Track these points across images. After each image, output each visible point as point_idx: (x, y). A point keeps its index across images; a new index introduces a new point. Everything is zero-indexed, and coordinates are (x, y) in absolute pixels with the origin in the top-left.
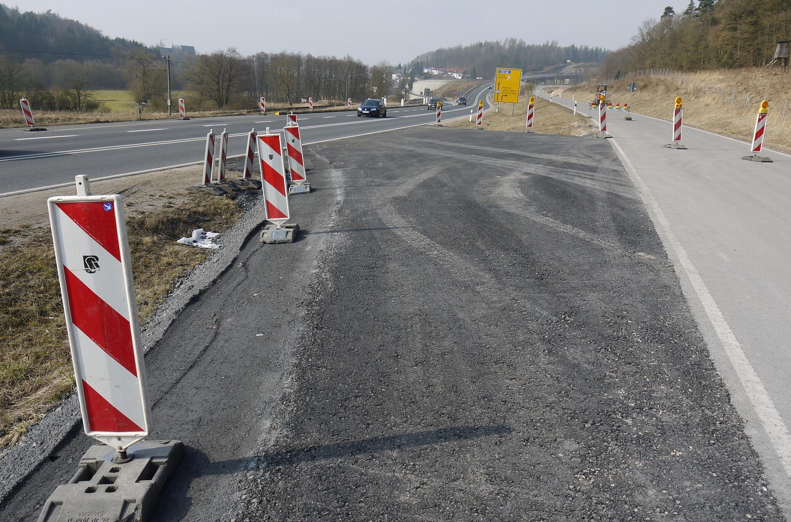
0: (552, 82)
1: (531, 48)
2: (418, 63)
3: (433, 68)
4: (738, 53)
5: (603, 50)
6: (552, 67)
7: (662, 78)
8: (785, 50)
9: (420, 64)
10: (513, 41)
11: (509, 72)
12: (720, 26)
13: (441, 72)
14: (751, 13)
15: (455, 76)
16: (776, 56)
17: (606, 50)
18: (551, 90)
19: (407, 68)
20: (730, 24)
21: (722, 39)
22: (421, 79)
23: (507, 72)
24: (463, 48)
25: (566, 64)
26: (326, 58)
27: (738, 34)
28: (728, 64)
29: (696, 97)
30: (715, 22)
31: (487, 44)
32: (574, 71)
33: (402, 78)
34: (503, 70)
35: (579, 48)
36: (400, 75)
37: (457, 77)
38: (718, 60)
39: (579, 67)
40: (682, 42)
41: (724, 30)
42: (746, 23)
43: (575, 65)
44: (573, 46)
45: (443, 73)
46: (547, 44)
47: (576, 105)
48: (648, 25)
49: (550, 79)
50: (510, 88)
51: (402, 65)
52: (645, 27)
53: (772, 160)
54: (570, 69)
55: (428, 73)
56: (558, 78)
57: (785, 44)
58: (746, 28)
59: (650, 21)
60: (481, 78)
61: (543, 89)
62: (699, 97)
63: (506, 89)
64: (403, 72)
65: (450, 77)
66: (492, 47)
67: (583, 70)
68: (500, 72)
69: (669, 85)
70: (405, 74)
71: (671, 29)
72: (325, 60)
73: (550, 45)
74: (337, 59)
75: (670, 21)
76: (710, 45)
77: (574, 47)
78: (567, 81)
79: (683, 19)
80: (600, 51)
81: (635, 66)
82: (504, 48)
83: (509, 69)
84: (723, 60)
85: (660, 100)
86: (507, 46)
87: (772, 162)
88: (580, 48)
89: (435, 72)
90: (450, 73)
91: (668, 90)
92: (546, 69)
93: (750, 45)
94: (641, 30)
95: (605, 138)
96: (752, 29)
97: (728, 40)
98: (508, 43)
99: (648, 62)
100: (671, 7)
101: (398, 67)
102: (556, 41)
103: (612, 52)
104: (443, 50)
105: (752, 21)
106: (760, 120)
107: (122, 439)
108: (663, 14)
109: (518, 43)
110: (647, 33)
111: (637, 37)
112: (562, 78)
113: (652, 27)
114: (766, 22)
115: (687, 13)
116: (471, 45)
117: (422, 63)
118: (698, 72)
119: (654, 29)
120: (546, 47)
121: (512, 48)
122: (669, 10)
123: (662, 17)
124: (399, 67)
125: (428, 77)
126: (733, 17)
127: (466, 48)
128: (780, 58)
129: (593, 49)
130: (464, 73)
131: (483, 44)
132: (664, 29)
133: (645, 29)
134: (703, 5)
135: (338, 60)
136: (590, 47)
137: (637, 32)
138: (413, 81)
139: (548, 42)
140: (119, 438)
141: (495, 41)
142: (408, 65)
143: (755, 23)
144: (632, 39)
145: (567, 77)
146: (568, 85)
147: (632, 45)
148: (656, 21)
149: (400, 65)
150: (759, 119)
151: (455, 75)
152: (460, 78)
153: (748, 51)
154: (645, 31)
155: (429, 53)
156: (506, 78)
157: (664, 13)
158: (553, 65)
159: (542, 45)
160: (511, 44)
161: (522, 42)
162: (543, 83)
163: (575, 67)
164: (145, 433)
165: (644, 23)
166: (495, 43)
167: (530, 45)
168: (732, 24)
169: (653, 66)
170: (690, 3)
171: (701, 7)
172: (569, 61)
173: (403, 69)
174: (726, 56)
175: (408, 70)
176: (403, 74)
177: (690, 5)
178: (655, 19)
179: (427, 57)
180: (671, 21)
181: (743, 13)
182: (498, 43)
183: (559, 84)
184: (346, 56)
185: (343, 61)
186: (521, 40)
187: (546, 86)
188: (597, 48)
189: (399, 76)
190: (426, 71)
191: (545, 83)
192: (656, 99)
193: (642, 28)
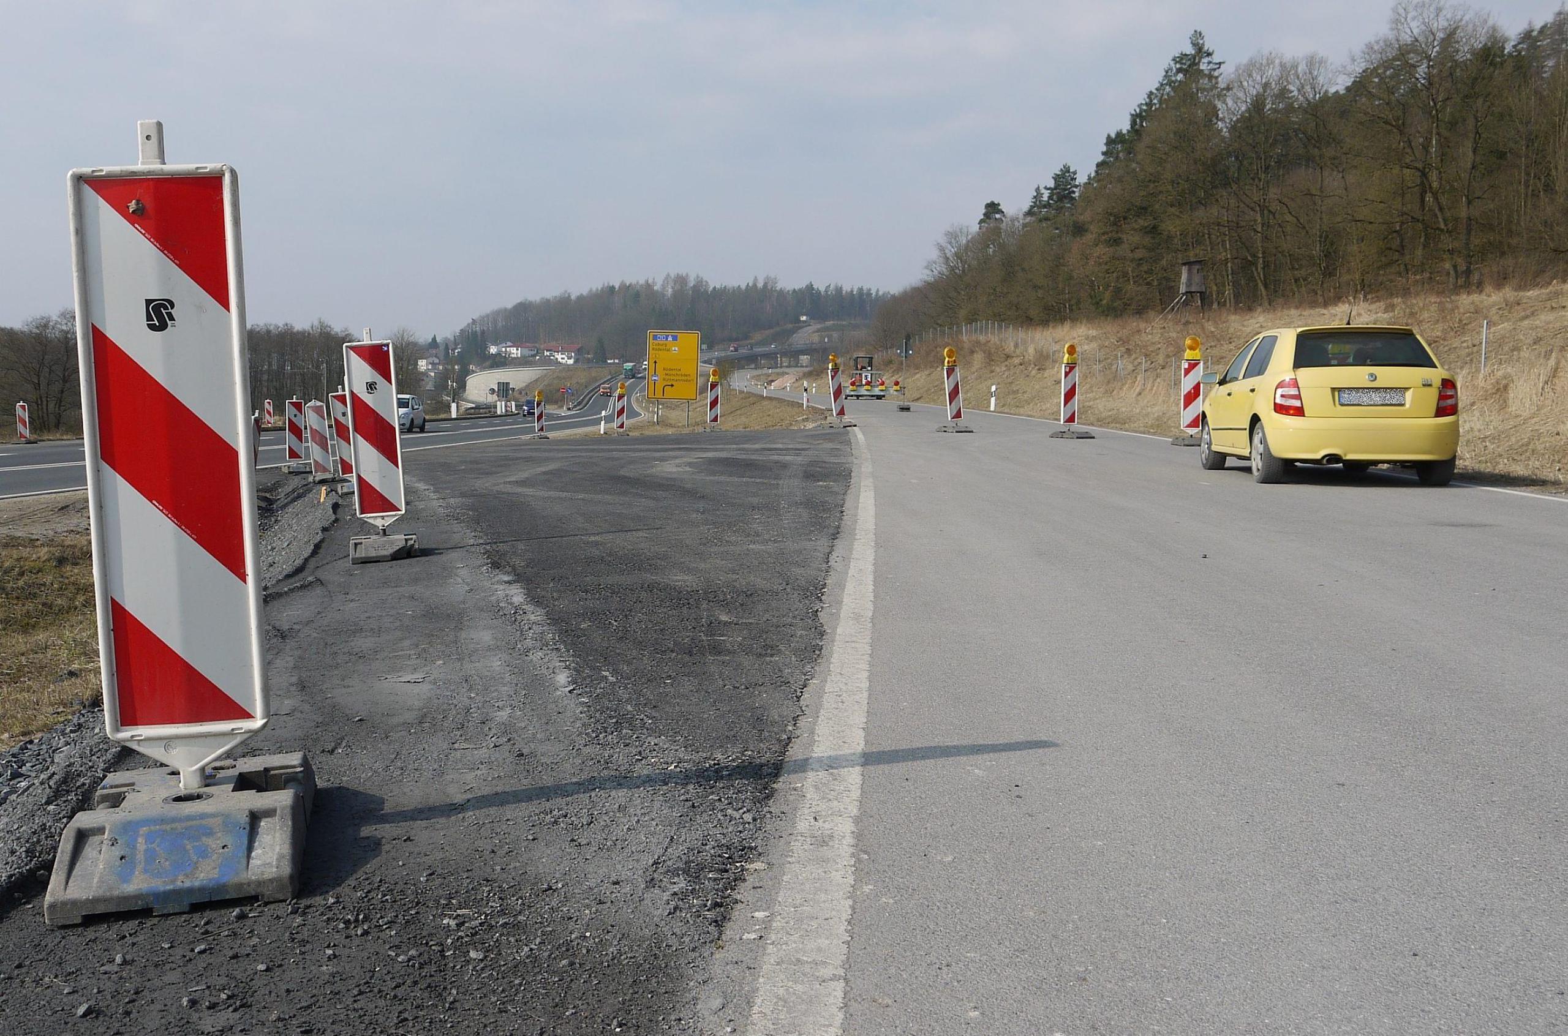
0: (772, 362)
1: (720, 294)
2: (474, 333)
3: (509, 344)
4: (1131, 287)
5: (873, 292)
6: (767, 332)
7: (982, 338)
8: (1197, 278)
9: (479, 334)
10: (681, 280)
11: (675, 338)
12: (1089, 237)
13: (527, 352)
14: (1143, 210)
15: (559, 360)
16: (1183, 289)
17: (881, 293)
18: (770, 379)
19: (451, 346)
20: (1107, 233)
21: (1095, 262)
22: (483, 369)
23: (670, 339)
24: (573, 297)
25: (798, 325)
26: (272, 328)
27: (1124, 250)
28: (1114, 309)
29: (1039, 369)
30: (1079, 230)
31: (625, 288)
32: (816, 338)
33: (441, 367)
34: (661, 333)
35: (822, 289)
36: (437, 361)
37: (564, 361)
38: (1094, 301)
39: (827, 329)
40: (1023, 269)
41: (1097, 245)
42: (1135, 230)
43: (819, 326)
44: (810, 287)
45: (533, 353)
46: (755, 285)
47: (806, 390)
48: (955, 239)
49: (766, 356)
50: (680, 370)
51: (438, 340)
52: (950, 243)
53: (1093, 435)
54: (808, 334)
55: (499, 354)
56: (784, 354)
57: (1196, 267)
58: (1136, 239)
59: (958, 230)
60: (617, 361)
61: (752, 378)
62: (1044, 369)
63: (671, 372)
64: (442, 355)
65: (547, 361)
66: (637, 295)
67: (835, 335)
68: (655, 337)
69: (993, 350)
70: (447, 359)
71: (1002, 247)
72: (269, 332)
73: (760, 285)
74: (295, 330)
75: (997, 231)
76: (1075, 275)
77: (813, 289)
78: (804, 359)
79: (1025, 225)
80: (869, 294)
81: (939, 322)
82: (664, 295)
83: (675, 332)
84: (1104, 302)
85: (977, 379)
86: (670, 291)
87: (1093, 438)
88: (826, 291)
89: (515, 352)
90: (548, 354)
91: (990, 358)
92: (758, 336)
93: (1149, 272)
94: (942, 249)
95: (845, 427)
96: (1147, 240)
97: (1106, 264)
98: (671, 284)
99: (962, 313)
100: (996, 202)
101: (430, 344)
102: (773, 277)
103: (893, 296)
104: (531, 303)
105: (1146, 224)
106: (1067, 374)
107: (385, 518)
108: (982, 217)
109: (692, 283)
110: (956, 254)
111: (935, 263)
112: (794, 355)
113: (964, 242)
114: (1171, 227)
115: (1029, 213)
116: (591, 290)
117: (483, 332)
118: (1051, 325)
119: (967, 247)
120: (752, 290)
121: (679, 295)
122: (992, 208)
123: (981, 222)
124: (434, 343)
125: (499, 362)
126: (1112, 219)
127: (580, 298)
128: (1191, 292)
129: (852, 291)
130: (579, 351)
131: (617, 287)
132: (988, 246)
133: (949, 246)
134: (1055, 197)
135: (298, 332)
136: (846, 288)
137: (934, 254)
138: (465, 373)
139: (756, 279)
140: (383, 518)
141: (642, 282)
142: (453, 339)
143: (1153, 230)
144: (927, 267)
145: (803, 352)
146: (806, 367)
147: (931, 279)
148: (970, 230)
149: (434, 339)
150: (1066, 372)
151: (559, 357)
152: (571, 362)
153: (1148, 284)
154: (950, 251)
155: (497, 313)
156: (668, 350)
157: (984, 215)
158: (770, 327)
159: (743, 287)
160: (678, 287)
161: (700, 282)
162: (753, 366)
163: (818, 331)
164: (403, 512)
165: (946, 235)
166: (642, 286)
167: (718, 286)
168: (1111, 232)
169: (971, 319)
170: (1035, 194)
171: (1051, 202)
172: (804, 318)
173: (442, 348)
174: (1108, 295)
175: (453, 350)
176: (442, 358)
177: (1035, 197)
178: (967, 227)
179: (495, 322)
180: (1001, 229)
181: (1129, 210)
182: (648, 286)
183: (787, 367)
184: (316, 323)
185: (309, 334)
186: (698, 277)
187: (759, 372)
188: (861, 289)
189: (433, 364)
190: (493, 350)
191: (756, 365)
192: (969, 378)
193: (944, 245)
